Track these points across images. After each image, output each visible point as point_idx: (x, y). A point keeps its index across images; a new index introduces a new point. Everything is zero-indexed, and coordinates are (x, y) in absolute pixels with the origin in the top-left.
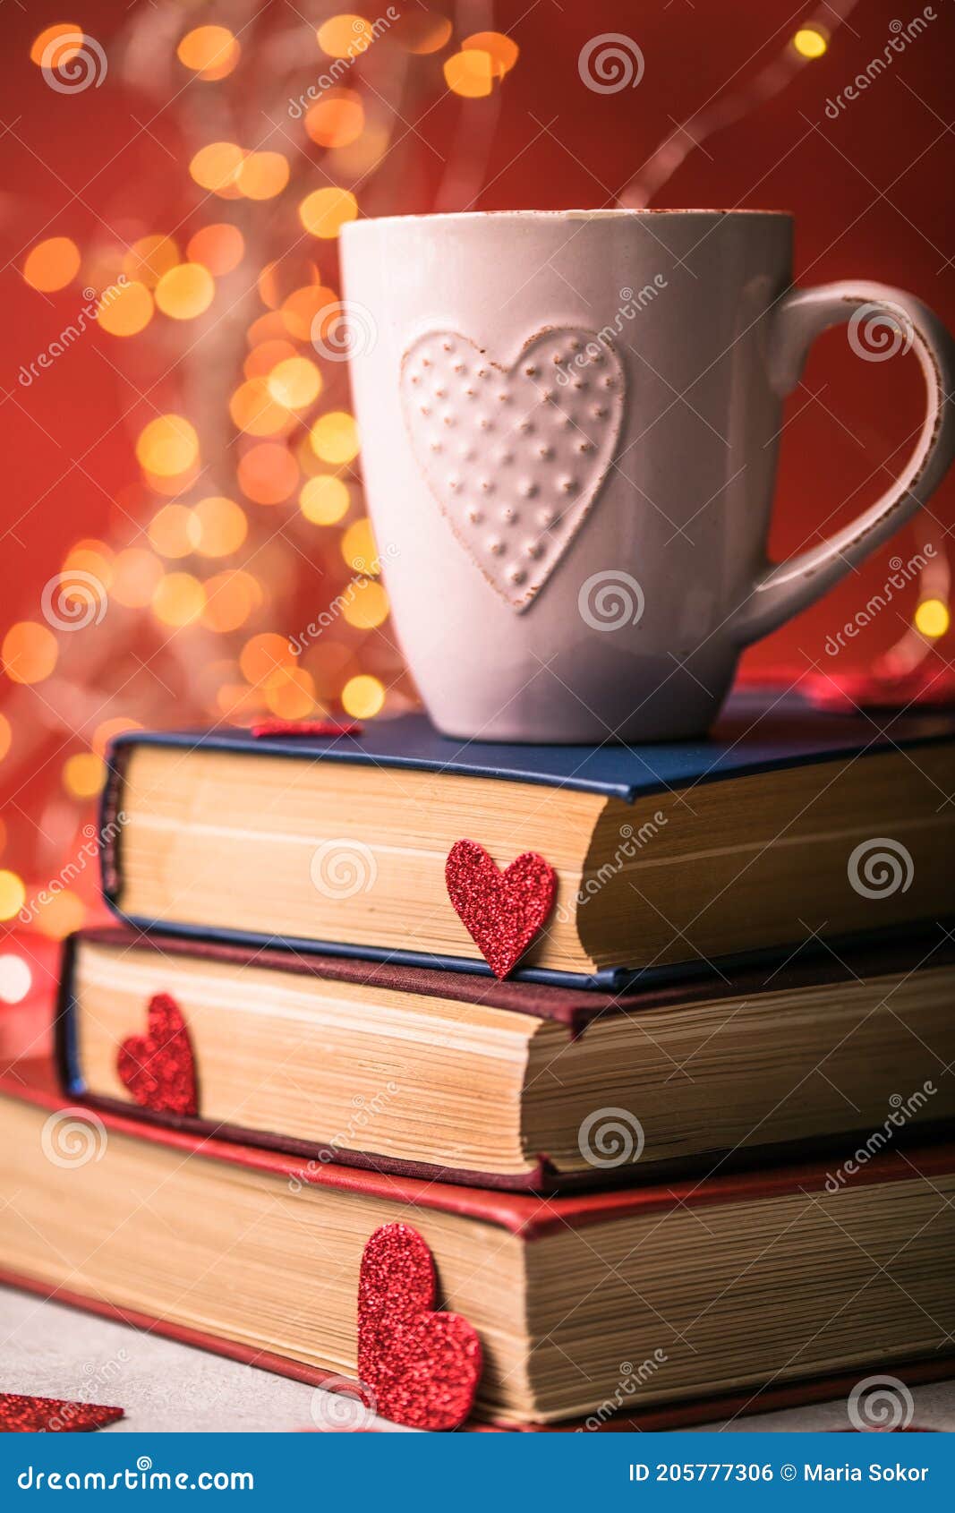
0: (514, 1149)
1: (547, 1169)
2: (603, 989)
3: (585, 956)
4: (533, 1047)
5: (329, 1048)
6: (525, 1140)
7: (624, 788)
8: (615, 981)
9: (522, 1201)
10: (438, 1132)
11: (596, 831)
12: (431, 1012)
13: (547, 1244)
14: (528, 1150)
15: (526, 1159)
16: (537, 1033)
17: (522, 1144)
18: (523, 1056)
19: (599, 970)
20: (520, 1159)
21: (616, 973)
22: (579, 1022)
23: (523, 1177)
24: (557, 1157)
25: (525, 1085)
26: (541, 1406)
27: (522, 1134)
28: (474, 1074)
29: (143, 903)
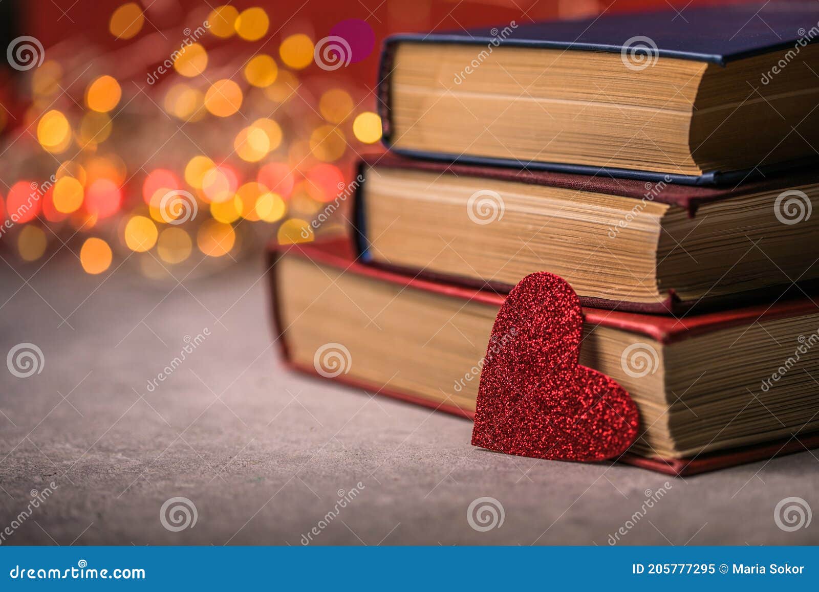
0: (653, 287)
1: (674, 299)
2: (706, 185)
3: (695, 165)
4: (664, 222)
5: (530, 227)
6: (660, 281)
7: (718, 57)
8: (714, 180)
9: (661, 320)
10: (602, 278)
11: (701, 85)
12: (596, 203)
13: (677, 347)
14: (662, 288)
15: (661, 293)
16: (666, 214)
17: (658, 284)
18: (657, 229)
19: (704, 173)
20: (657, 293)
21: (715, 175)
22: (693, 206)
23: (659, 304)
24: (680, 291)
25: (659, 247)
26: (678, 448)
27: (657, 278)
28: (626, 240)
29: (406, 141)
